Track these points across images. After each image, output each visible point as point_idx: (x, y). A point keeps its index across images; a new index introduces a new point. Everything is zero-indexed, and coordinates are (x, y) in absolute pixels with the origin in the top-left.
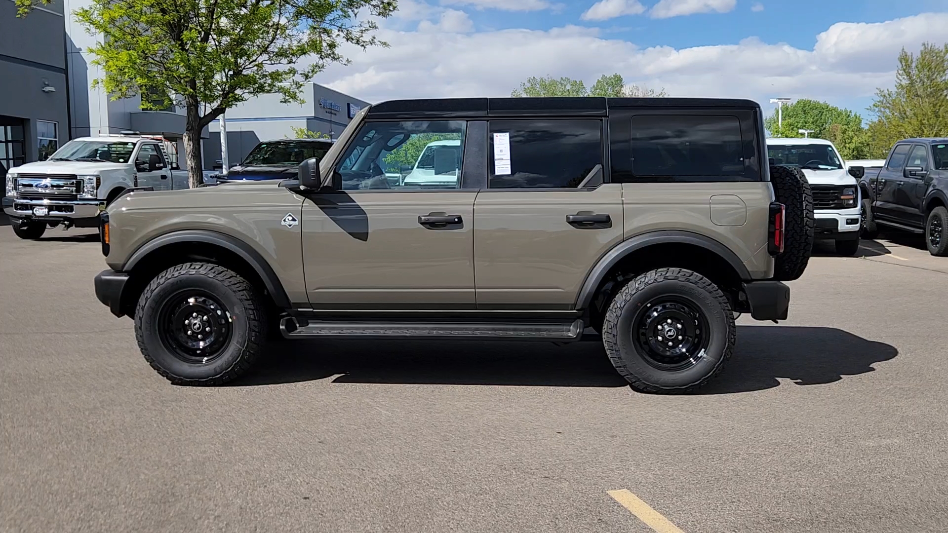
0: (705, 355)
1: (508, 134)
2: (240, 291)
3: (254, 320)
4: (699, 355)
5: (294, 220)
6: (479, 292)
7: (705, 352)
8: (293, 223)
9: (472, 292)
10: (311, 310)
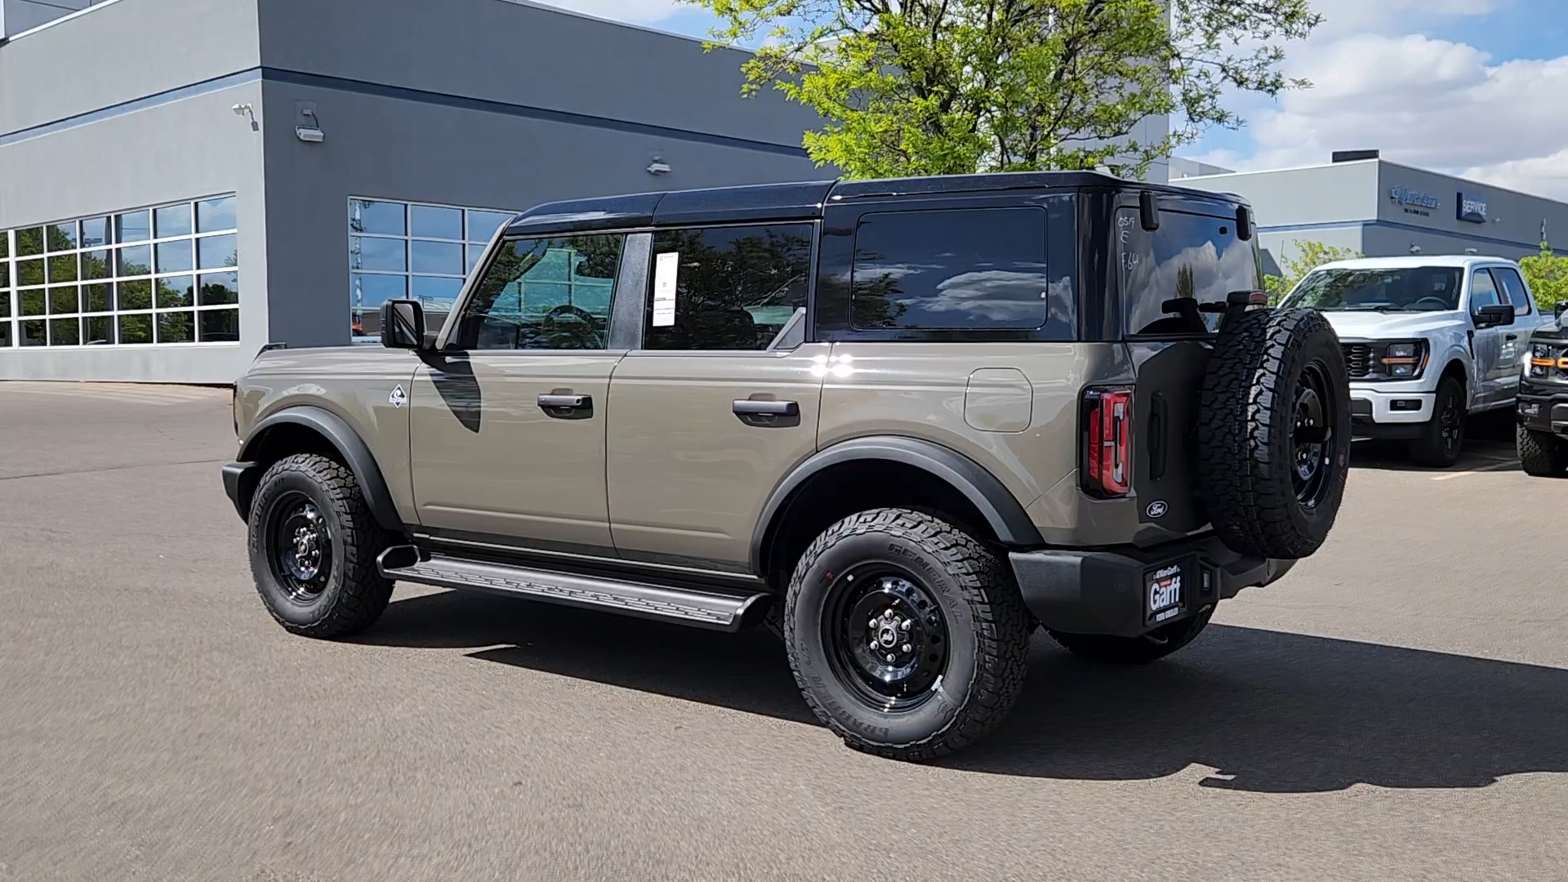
0: (941, 689)
1: (675, 255)
2: (338, 499)
3: (353, 545)
4: (933, 688)
5: (402, 396)
6: (616, 529)
7: (942, 681)
8: (401, 400)
9: (604, 528)
10: (427, 536)
